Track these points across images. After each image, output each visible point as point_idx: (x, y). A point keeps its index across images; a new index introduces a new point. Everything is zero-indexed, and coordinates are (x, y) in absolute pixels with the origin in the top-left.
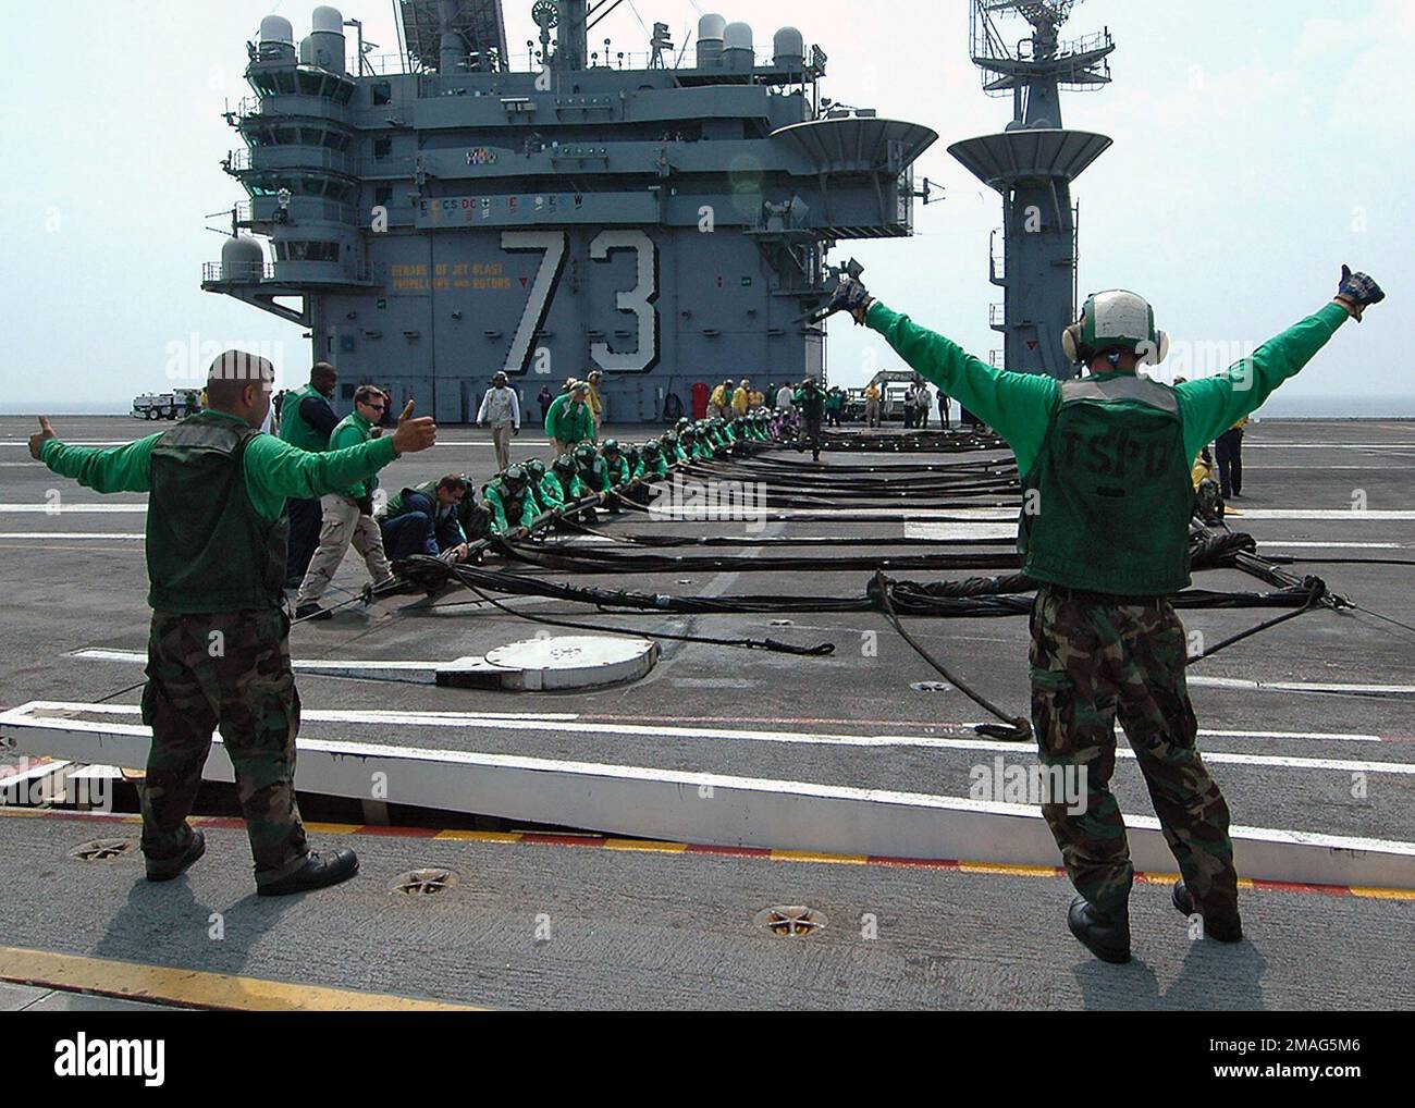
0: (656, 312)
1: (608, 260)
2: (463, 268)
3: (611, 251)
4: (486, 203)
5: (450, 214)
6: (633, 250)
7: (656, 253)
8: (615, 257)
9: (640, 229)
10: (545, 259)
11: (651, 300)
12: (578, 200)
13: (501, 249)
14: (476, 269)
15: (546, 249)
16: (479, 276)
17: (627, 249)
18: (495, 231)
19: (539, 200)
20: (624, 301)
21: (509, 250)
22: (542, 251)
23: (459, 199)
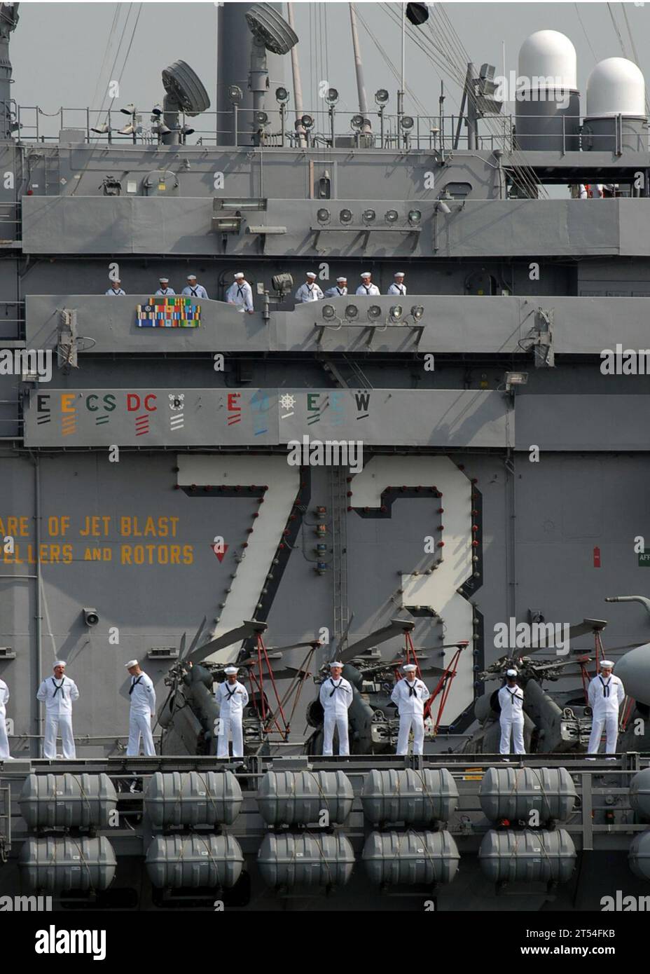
0: (477, 614)
1: (382, 513)
2: (101, 523)
3: (390, 495)
4: (177, 403)
5: (102, 421)
6: (433, 493)
7: (476, 499)
8: (399, 504)
9: (449, 455)
10: (262, 509)
11: (468, 590)
12: (362, 403)
13: (176, 487)
14: (127, 525)
15: (265, 488)
16: (133, 541)
17: (417, 492)
18: (170, 456)
19: (288, 400)
20: (416, 593)
21: (192, 491)
22: (257, 493)
23: (120, 393)
